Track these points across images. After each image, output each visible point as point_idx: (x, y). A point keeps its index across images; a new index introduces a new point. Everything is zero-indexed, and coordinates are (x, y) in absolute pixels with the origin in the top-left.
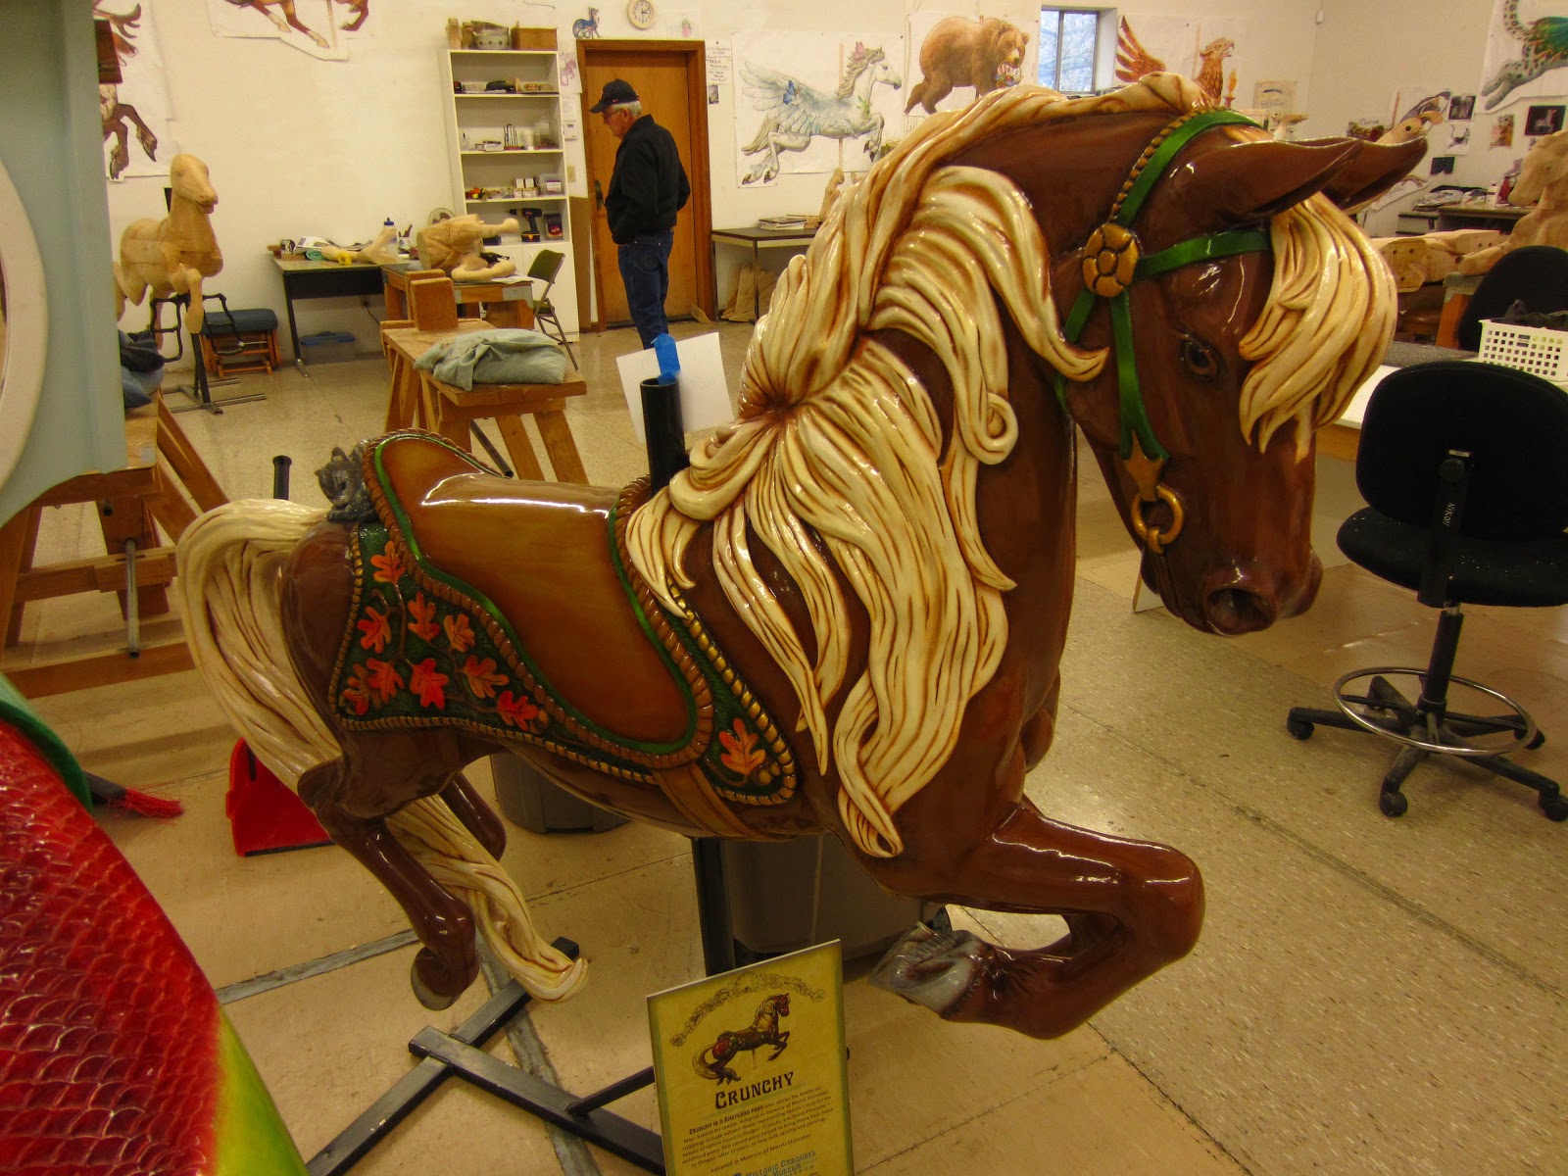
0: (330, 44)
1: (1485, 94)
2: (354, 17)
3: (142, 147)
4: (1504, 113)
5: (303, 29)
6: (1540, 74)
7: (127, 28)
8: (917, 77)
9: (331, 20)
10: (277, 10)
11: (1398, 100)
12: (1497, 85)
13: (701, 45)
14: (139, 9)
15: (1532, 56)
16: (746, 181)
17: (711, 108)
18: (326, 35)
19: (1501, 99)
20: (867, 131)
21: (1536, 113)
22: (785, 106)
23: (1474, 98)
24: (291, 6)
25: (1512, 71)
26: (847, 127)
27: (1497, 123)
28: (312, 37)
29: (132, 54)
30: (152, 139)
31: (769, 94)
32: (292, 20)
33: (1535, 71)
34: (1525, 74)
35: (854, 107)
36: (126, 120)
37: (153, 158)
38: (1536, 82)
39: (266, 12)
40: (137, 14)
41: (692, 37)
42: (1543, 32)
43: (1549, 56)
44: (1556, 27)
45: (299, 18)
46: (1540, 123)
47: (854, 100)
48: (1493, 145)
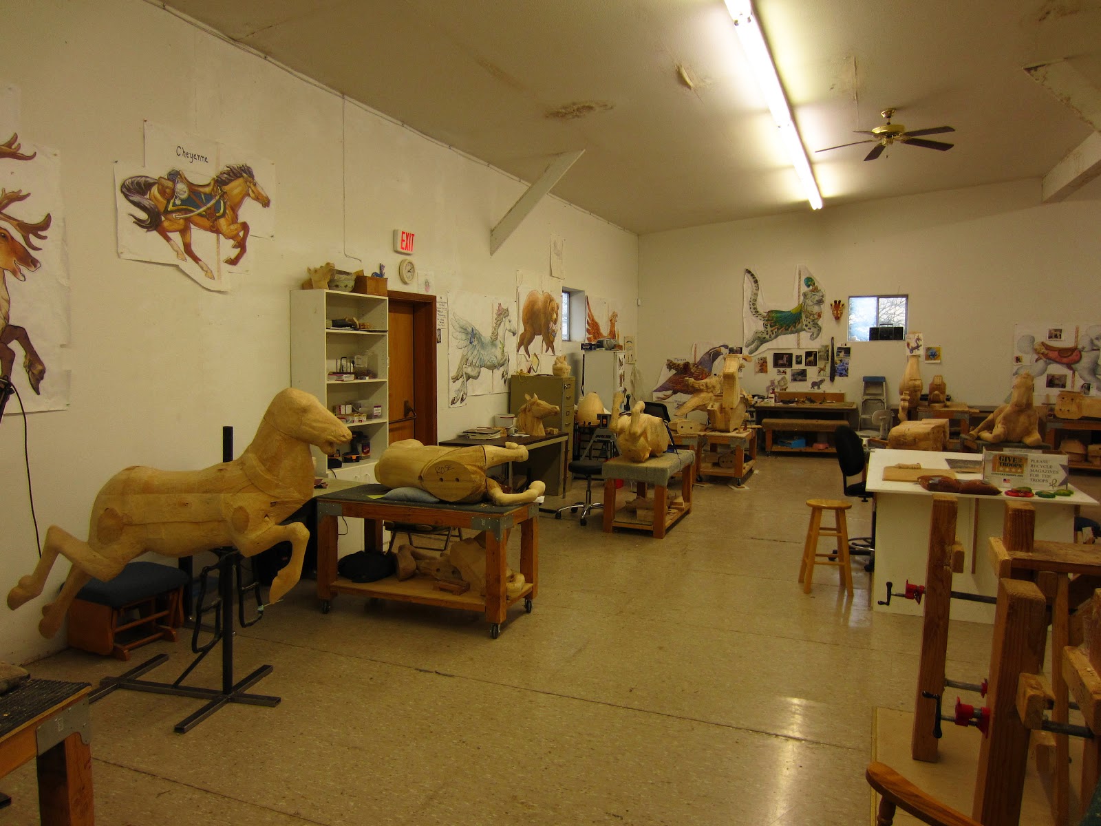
0: (216, 274)
1: (747, 346)
2: (235, 253)
3: (26, 376)
4: (760, 356)
5: (196, 259)
6: (776, 337)
7: (32, 238)
8: (521, 330)
9: (218, 253)
10: (176, 237)
11: (696, 348)
12: (753, 342)
13: (434, 298)
14: (48, 217)
15: (769, 329)
16: (453, 402)
17: (438, 345)
18: (213, 268)
19: (757, 349)
20: (502, 365)
21: (777, 357)
22: (471, 346)
23: (741, 348)
24: (188, 235)
25: (760, 335)
26: (495, 362)
27: (757, 361)
28: (202, 268)
29: (33, 269)
30: (40, 368)
31: (464, 337)
32: (188, 249)
33: (773, 336)
34: (767, 337)
35: (498, 348)
36: (15, 345)
37: (37, 391)
38: (774, 341)
39: (168, 239)
40: (46, 224)
41: (430, 293)
42: (773, 317)
43: (778, 329)
44: (779, 315)
45: (194, 248)
46: (780, 362)
47: (498, 342)
48: (756, 373)
